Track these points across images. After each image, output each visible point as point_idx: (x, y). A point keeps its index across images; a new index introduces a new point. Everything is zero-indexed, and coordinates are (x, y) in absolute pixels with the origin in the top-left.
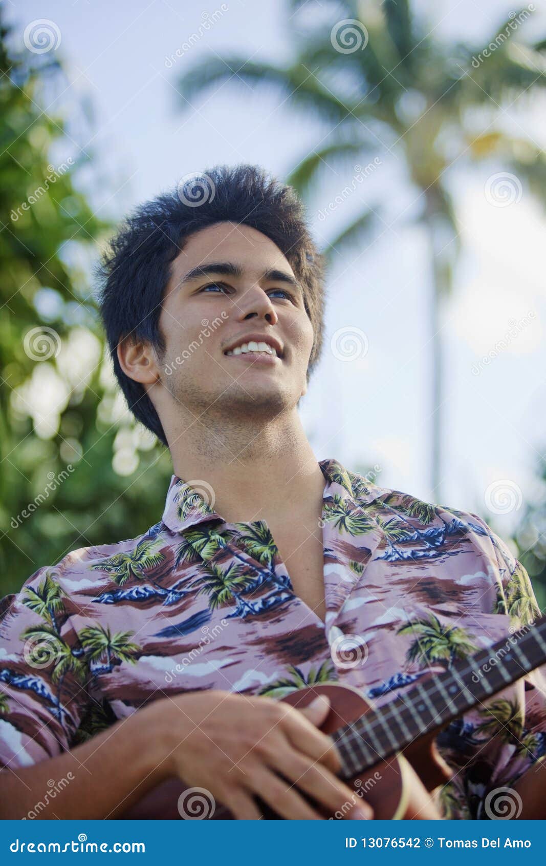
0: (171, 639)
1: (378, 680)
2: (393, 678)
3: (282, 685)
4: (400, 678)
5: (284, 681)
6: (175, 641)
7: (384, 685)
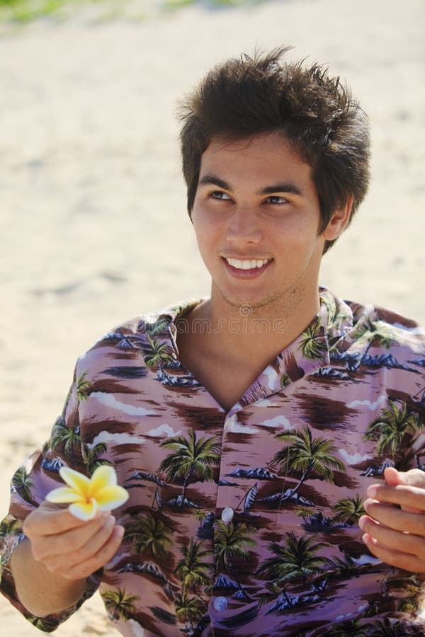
0: (115, 378)
1: (248, 466)
2: (257, 469)
3: (181, 442)
4: (262, 472)
5: (182, 439)
6: (117, 381)
7: (250, 471)
